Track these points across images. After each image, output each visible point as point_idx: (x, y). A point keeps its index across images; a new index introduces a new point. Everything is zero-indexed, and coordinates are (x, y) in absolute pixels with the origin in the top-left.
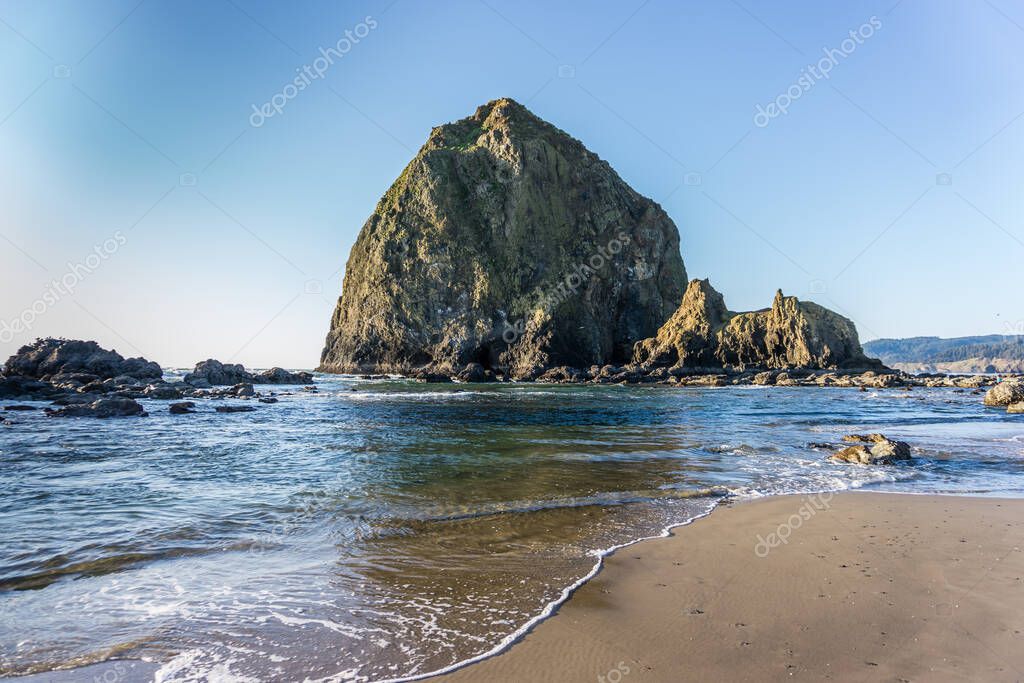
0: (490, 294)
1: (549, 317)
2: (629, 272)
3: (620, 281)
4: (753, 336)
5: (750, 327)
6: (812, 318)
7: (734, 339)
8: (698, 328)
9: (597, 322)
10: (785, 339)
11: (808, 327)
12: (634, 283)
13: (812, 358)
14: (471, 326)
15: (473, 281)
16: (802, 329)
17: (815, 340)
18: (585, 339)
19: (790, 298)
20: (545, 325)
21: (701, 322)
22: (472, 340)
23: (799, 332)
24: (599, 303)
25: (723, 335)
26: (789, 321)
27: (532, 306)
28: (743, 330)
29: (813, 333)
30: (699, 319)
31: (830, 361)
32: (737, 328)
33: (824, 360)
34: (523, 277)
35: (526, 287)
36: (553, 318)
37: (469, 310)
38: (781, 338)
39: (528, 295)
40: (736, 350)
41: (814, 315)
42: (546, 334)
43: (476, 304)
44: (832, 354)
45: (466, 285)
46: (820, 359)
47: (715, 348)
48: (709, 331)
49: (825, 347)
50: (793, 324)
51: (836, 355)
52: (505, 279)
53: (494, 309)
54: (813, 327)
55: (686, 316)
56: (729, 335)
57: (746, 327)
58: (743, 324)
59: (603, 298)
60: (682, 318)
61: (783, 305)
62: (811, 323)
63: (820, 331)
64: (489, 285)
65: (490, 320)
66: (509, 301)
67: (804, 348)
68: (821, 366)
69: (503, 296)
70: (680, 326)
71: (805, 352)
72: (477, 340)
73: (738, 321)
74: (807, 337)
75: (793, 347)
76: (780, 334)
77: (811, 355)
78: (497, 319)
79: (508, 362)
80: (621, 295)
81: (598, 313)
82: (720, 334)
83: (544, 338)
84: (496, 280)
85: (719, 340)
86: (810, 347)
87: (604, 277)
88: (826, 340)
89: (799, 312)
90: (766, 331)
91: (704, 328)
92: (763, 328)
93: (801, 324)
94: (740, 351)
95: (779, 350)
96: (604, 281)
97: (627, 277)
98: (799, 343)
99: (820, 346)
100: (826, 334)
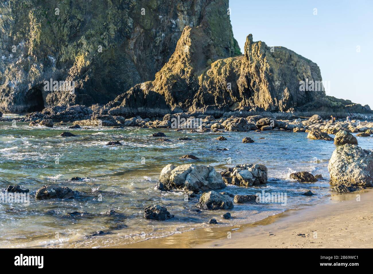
0: (41, 42)
1: (88, 63)
2: (172, 24)
3: (163, 31)
4: (228, 80)
5: (226, 71)
6: (276, 61)
7: (212, 82)
8: (183, 71)
9: (138, 68)
10: (252, 82)
11: (271, 71)
12: (176, 34)
13: (274, 101)
14: (26, 70)
15: (29, 31)
16: (266, 72)
17: (277, 83)
18: (125, 83)
19: (257, 43)
20: (84, 70)
21: (185, 66)
22: (26, 83)
23: (263, 75)
24: (142, 51)
25: (203, 79)
26: (254, 65)
27: (77, 53)
28: (220, 74)
29: (275, 77)
30: (185, 63)
31: (289, 104)
32: (215, 72)
33: (284, 103)
34: (71, 27)
35: (74, 37)
36: (92, 64)
37: (26, 56)
38: (249, 81)
39: (75, 43)
40: (213, 92)
41: (279, 59)
42: (84, 78)
43: (30, 51)
44: (291, 97)
45: (24, 36)
46: (281, 102)
47: (196, 91)
48: (192, 74)
49: (286, 90)
50: (258, 68)
51: (295, 98)
52: (56, 29)
53: (46, 55)
54: (276, 71)
55: (177, 61)
56: (208, 78)
57: (222, 71)
58: (220, 68)
59: (146, 47)
60: (174, 63)
61: (251, 50)
62: (274, 67)
63: (283, 75)
64: (41, 35)
65: (42, 65)
66: (58, 49)
67: (267, 91)
68: (281, 109)
69: (53, 44)
70: (170, 70)
71: (268, 95)
72: (30, 82)
73: (216, 65)
74: (270, 80)
75: (258, 90)
76: (248, 78)
77: (273, 97)
78: (47, 64)
79: (53, 102)
80: (164, 45)
81: (140, 59)
82: (200, 78)
83: (81, 82)
84: (47, 30)
85: (200, 83)
86: (272, 91)
87: (147, 28)
88: (288, 84)
89: (264, 56)
90: (239, 75)
91: (188, 72)
92: (237, 72)
93: (264, 68)
94: (216, 93)
95: (249, 93)
96: (147, 32)
97: (170, 28)
98: (264, 87)
99: (281, 90)
100: (288, 78)
